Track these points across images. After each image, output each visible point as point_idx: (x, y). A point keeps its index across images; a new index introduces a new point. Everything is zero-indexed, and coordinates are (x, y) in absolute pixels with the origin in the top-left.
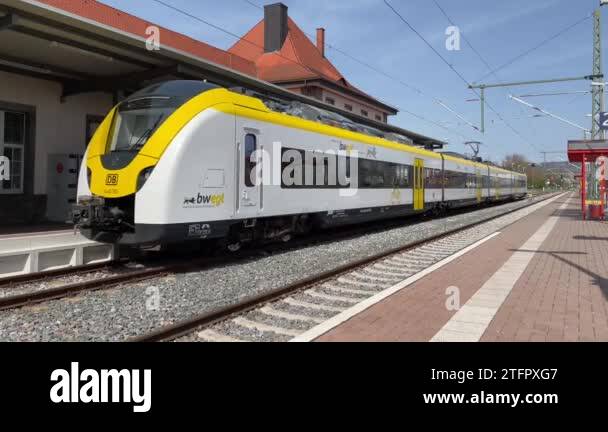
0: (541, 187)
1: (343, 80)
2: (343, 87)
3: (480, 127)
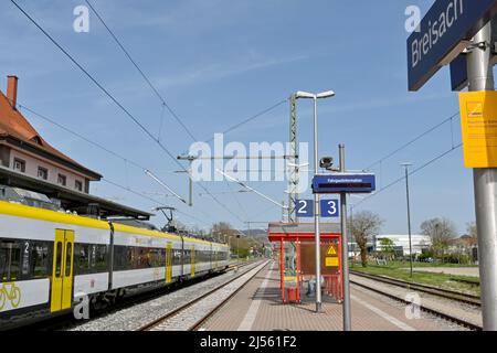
0: (245, 256)
1: (38, 138)
2: (37, 147)
3: (187, 200)
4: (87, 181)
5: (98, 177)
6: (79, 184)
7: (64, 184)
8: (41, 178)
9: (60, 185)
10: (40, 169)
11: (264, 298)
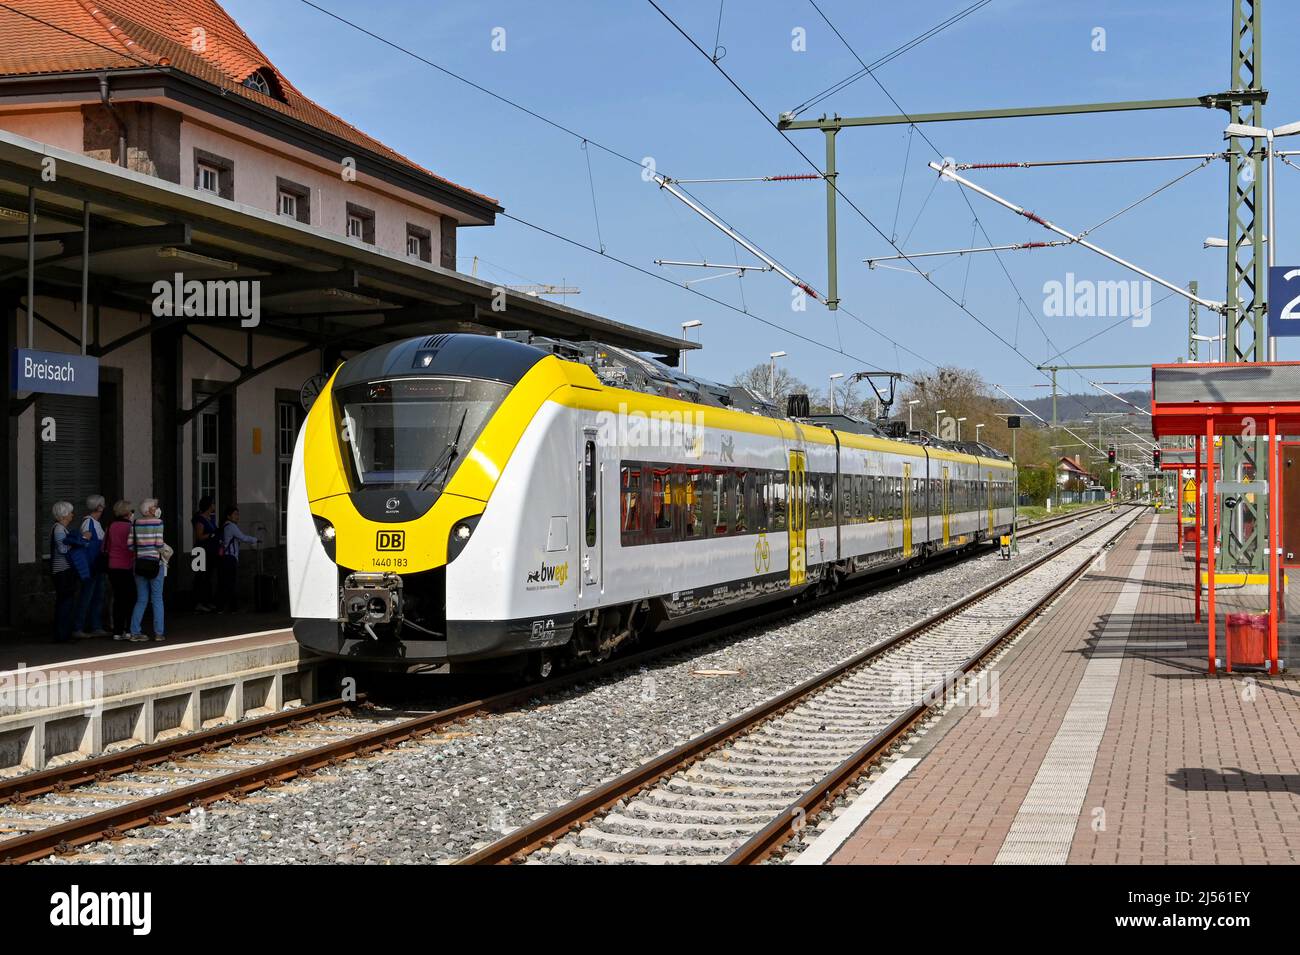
0: (1039, 497)
1: (268, 77)
2: (269, 110)
4: (449, 226)
5: (484, 211)
6: (418, 238)
7: (369, 237)
8: (288, 221)
9: (357, 242)
10: (283, 187)
11: (1131, 653)
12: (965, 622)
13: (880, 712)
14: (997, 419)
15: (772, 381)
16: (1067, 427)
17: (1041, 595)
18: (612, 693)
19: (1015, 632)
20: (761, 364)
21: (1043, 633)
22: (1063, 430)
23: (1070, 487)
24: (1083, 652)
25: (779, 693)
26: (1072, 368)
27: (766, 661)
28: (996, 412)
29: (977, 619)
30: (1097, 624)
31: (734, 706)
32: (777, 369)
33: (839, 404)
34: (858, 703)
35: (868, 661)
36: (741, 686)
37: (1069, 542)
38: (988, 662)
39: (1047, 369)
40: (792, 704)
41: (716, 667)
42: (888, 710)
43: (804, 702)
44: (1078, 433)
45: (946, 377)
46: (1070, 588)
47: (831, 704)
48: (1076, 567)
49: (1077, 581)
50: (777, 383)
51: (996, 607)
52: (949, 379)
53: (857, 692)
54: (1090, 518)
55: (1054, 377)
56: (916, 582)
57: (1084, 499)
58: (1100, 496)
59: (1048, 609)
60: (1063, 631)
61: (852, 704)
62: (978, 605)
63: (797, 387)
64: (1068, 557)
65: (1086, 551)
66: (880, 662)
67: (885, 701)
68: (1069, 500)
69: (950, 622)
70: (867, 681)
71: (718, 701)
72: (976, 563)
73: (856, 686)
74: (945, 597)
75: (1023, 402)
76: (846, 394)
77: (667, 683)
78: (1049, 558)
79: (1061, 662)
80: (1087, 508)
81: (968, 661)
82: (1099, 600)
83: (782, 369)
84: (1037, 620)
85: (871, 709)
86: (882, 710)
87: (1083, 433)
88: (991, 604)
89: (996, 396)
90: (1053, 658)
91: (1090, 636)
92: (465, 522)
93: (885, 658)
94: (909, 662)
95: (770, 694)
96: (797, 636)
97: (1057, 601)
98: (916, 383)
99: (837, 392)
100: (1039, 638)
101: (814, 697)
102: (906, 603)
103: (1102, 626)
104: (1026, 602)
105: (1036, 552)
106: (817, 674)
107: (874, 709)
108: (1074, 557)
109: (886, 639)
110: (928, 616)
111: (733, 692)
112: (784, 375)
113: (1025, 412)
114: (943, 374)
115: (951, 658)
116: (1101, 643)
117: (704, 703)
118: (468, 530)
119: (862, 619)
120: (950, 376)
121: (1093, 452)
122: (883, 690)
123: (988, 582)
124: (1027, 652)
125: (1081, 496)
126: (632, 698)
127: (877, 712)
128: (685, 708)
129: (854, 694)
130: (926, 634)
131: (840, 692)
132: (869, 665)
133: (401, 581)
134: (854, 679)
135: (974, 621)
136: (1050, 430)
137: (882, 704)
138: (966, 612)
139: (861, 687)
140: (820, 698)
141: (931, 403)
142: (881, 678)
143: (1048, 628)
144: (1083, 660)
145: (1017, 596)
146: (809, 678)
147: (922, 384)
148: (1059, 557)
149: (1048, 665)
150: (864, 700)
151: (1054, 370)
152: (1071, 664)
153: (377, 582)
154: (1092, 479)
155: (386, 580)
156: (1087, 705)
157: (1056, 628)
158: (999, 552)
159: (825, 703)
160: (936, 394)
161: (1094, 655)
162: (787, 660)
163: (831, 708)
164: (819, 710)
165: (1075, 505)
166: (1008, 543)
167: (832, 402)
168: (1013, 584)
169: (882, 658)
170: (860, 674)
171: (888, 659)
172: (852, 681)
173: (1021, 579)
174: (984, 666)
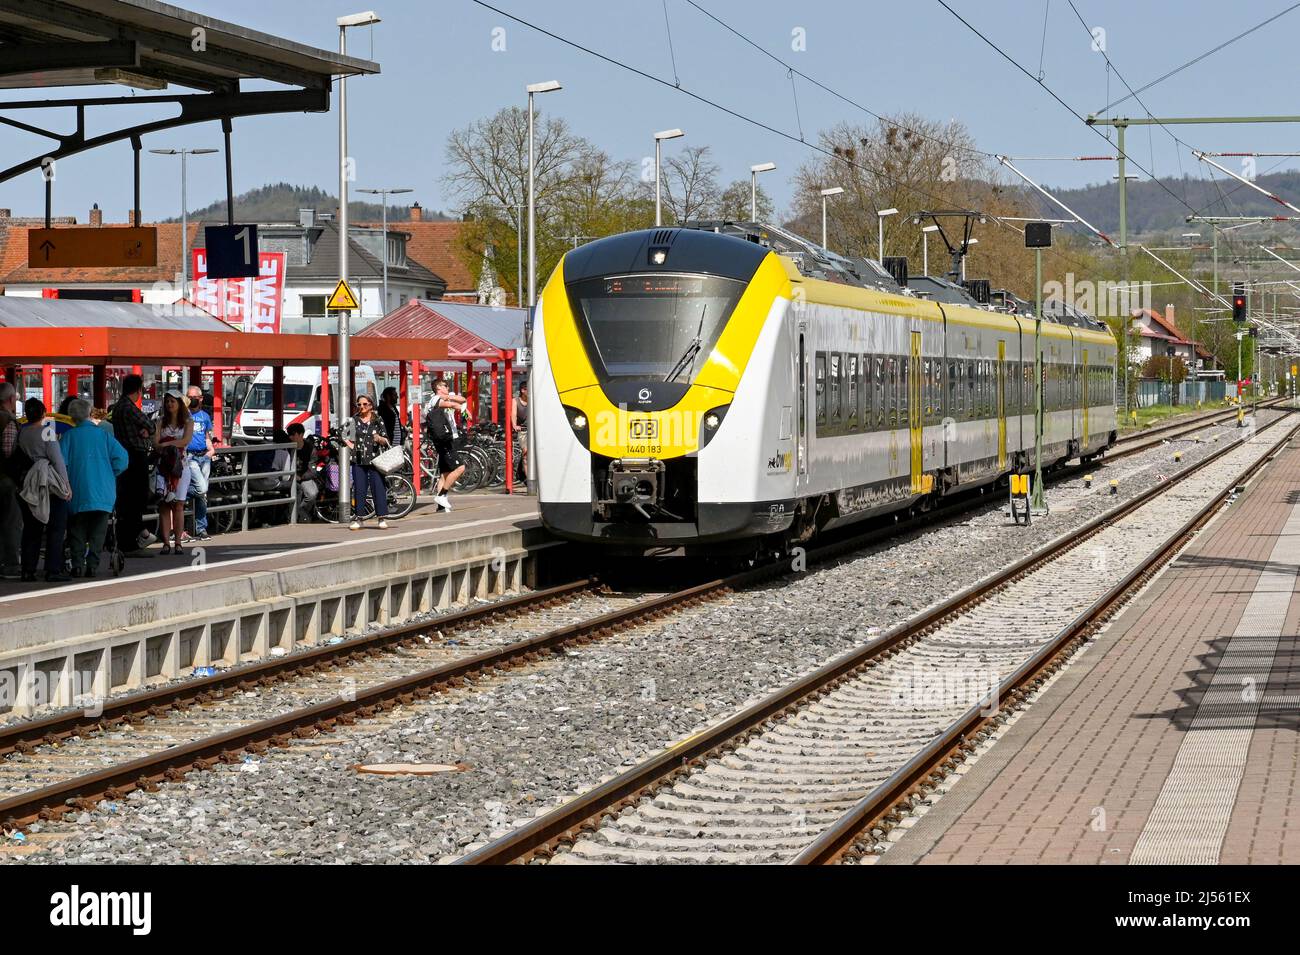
12: (935, 655)
13: (754, 848)
14: (1005, 228)
15: (531, 145)
16: (1150, 246)
17: (1093, 597)
18: (182, 815)
19: (1037, 675)
20: (509, 108)
21: (1092, 680)
22: (1140, 253)
23: (1154, 372)
24: (1174, 716)
25: (543, 812)
26: (1158, 122)
27: (515, 743)
28: (1002, 213)
29: (959, 650)
30: (1202, 659)
31: (445, 841)
32: (542, 120)
33: (674, 195)
34: (707, 831)
35: (730, 742)
36: (460, 797)
37: (1149, 488)
38: (980, 741)
39: (1106, 123)
40: (569, 833)
41: (409, 756)
42: (771, 843)
43: (593, 830)
44: (1171, 258)
45: (900, 140)
46: (1151, 583)
47: (652, 834)
48: (1165, 538)
49: (1166, 567)
50: (543, 148)
51: (998, 624)
52: (905, 144)
53: (707, 806)
54: (1196, 436)
55: (1121, 138)
56: (835, 572)
57: (1183, 397)
58: (1216, 391)
59: (1106, 628)
60: (1133, 673)
61: (695, 831)
62: (963, 619)
63: (585, 157)
64: (1149, 517)
65: (1185, 505)
66: (755, 742)
67: (763, 824)
68: (1153, 399)
69: (903, 657)
70: (727, 784)
71: (410, 831)
72: (959, 530)
73: (704, 793)
74: (894, 603)
75: (1059, 194)
76: (690, 173)
77: (301, 793)
78: (1109, 520)
79: (1128, 740)
80: (1186, 415)
81: (938, 739)
82: (1210, 608)
83: (554, 119)
84: (1081, 651)
85: (736, 842)
86: (759, 843)
87: (1183, 258)
88: (989, 616)
89: (1003, 180)
90: (1109, 732)
91: (1187, 683)
92: (716, 411)
93: (767, 734)
94: (817, 741)
95: (523, 813)
96: (582, 689)
97: (1124, 609)
98: (837, 151)
99: (670, 170)
100: (1084, 689)
101: (614, 818)
102: (811, 618)
103: (1213, 661)
104: (1061, 612)
105: (1083, 508)
106: (622, 770)
107: (742, 843)
108: (1164, 517)
109: (768, 694)
110: (858, 645)
111: (443, 811)
112: (558, 131)
113: (1062, 214)
114: (892, 133)
115: (903, 731)
116: (1210, 698)
117: (382, 834)
118: (716, 419)
119: (722, 652)
120: (907, 136)
121: (1202, 299)
122: (764, 802)
123: (984, 573)
124: (1060, 717)
125: (1176, 391)
126: (225, 826)
127: (747, 848)
128: (340, 846)
129: (700, 810)
130: (854, 682)
131: (671, 807)
132: (732, 749)
133: (664, 466)
134: (702, 779)
135: (952, 653)
136: (1114, 252)
137: (758, 831)
138: (937, 635)
139: (715, 795)
140: (630, 820)
141: (867, 193)
142: (757, 776)
143: (1103, 667)
144: (1174, 734)
145: (1043, 602)
146: (605, 779)
147: (850, 153)
148: (1129, 519)
149: (1099, 747)
150: (722, 823)
151: (1121, 125)
152: (1147, 742)
153: (643, 466)
154: (1199, 356)
155: (650, 466)
156: (1177, 826)
157: (1120, 668)
158: (1007, 509)
159: (638, 831)
160: (878, 175)
161: (1196, 723)
162: (559, 739)
163: (652, 841)
164: (626, 845)
165: (1165, 410)
166: (1025, 489)
167: (659, 191)
168: (1037, 575)
169: (760, 733)
170: (712, 768)
171: (772, 736)
172: (696, 784)
173: (1052, 565)
174: (971, 749)
